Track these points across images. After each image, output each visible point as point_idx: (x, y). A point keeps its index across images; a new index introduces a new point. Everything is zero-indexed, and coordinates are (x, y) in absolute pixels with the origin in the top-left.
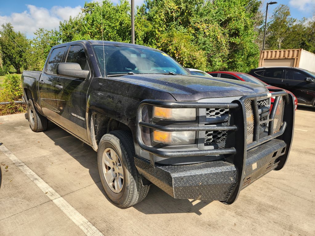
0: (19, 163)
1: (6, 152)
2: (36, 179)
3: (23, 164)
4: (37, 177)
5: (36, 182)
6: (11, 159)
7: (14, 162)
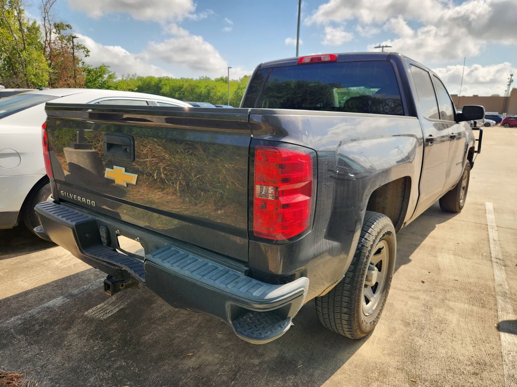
0: (497, 263)
1: (504, 295)
2: (494, 240)
3: (493, 259)
4: (491, 241)
5: (496, 238)
6: (505, 274)
7: (503, 267)
